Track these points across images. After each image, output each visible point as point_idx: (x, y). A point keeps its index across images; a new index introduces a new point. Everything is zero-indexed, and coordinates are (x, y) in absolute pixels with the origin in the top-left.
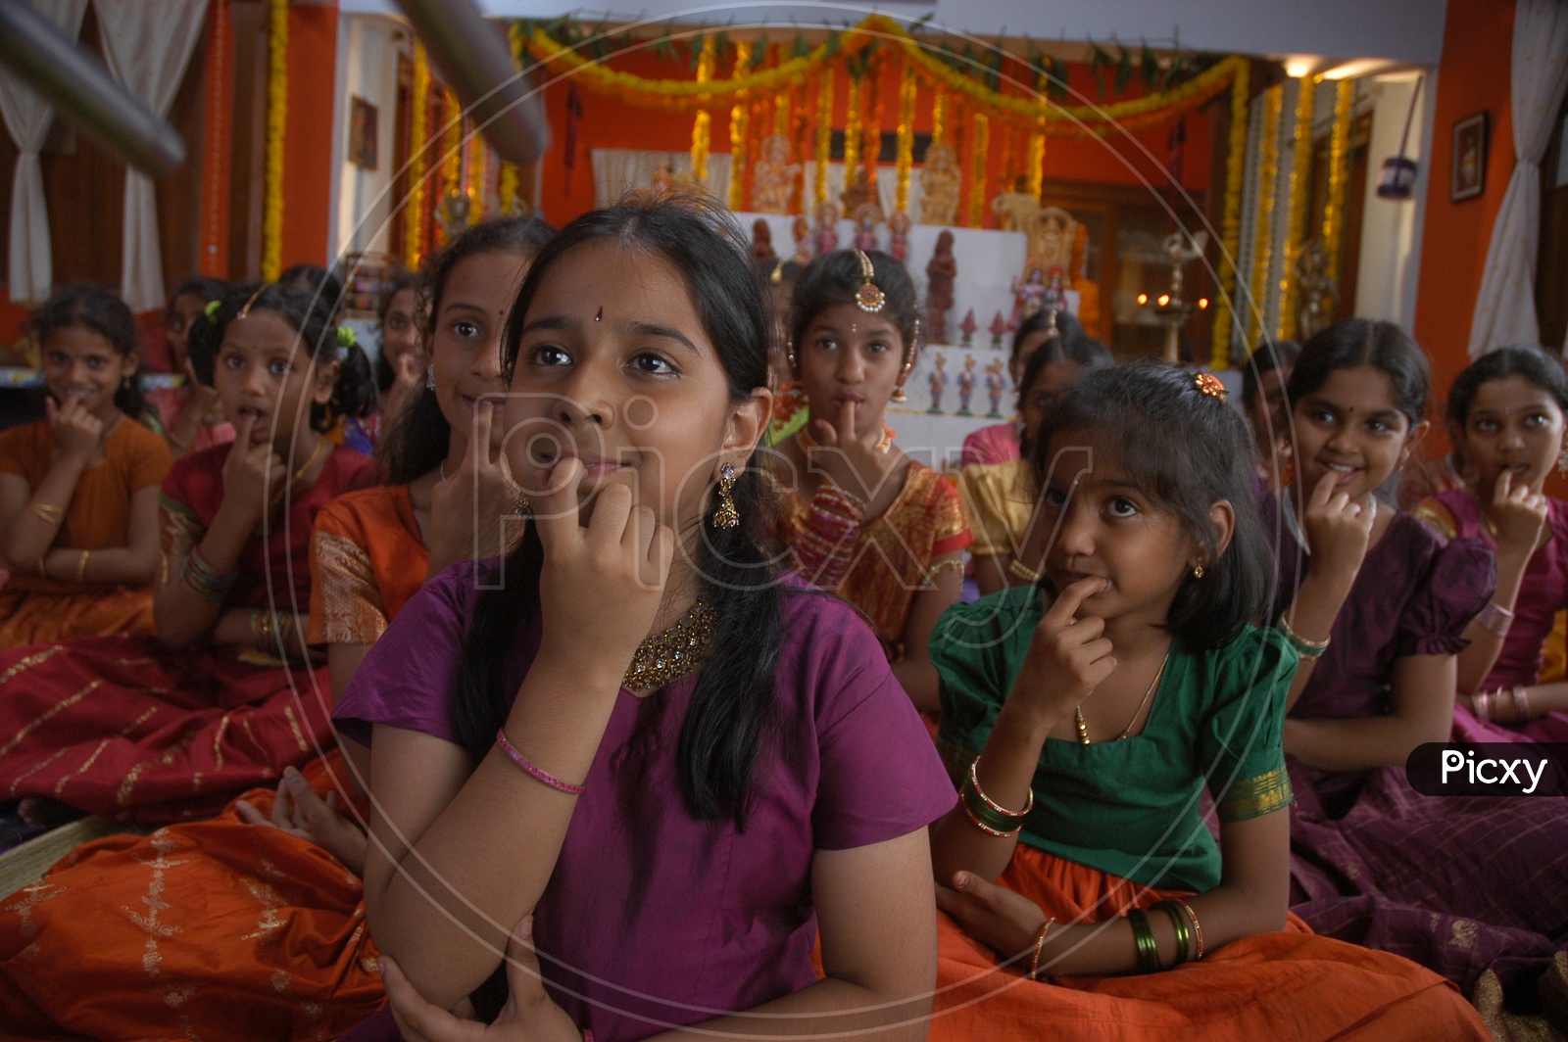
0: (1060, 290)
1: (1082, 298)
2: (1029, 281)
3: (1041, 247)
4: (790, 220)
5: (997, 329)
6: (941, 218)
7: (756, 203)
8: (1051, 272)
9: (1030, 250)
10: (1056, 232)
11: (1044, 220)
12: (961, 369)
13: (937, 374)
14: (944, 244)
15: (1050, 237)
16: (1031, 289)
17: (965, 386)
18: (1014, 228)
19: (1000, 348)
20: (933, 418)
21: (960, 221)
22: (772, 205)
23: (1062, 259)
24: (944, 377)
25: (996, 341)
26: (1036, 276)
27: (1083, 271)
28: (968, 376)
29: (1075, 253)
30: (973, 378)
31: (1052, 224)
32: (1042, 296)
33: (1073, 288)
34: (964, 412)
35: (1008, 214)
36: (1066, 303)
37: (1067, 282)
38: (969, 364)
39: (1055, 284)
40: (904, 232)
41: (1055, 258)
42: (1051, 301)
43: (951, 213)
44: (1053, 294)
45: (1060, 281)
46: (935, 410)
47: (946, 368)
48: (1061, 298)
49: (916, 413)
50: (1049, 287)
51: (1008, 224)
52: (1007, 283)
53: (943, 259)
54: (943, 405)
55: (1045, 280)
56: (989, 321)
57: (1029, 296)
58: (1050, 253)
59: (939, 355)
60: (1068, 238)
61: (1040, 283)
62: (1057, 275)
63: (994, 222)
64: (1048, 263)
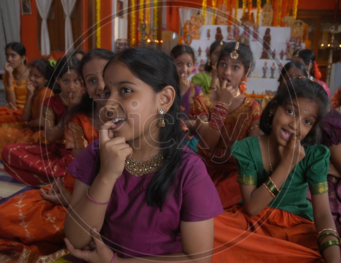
0: (300, 43)
1: (306, 45)
2: (291, 41)
3: (295, 31)
4: (227, 26)
5: (282, 54)
6: (267, 24)
7: (218, 22)
8: (297, 38)
9: (292, 32)
10: (299, 27)
11: (296, 23)
12: (272, 65)
13: (265, 67)
14: (268, 31)
15: (298, 28)
16: (291, 43)
17: (273, 70)
18: (288, 26)
19: (282, 60)
20: (264, 79)
21: (273, 24)
22: (222, 23)
23: (301, 34)
24: (267, 68)
25: (282, 58)
26: (293, 39)
27: (307, 37)
28: (273, 67)
29: (305, 32)
30: (275, 68)
31: (298, 24)
32: (294, 45)
33: (304, 42)
34: (272, 77)
35: (286, 22)
36: (301, 47)
37: (302, 41)
38: (274, 64)
39: (298, 41)
40: (257, 28)
41: (299, 34)
42: (297, 46)
43: (270, 23)
44: (298, 44)
45: (300, 41)
46: (264, 77)
47: (267, 65)
48: (300, 45)
49: (259, 77)
50: (296, 42)
51: (286, 25)
52: (285, 42)
53: (267, 35)
54: (266, 75)
55: (296, 40)
56: (280, 52)
57: (291, 45)
58: (297, 32)
59: (265, 62)
60: (303, 28)
61: (294, 41)
62: (299, 39)
63: (282, 25)
64: (296, 36)
